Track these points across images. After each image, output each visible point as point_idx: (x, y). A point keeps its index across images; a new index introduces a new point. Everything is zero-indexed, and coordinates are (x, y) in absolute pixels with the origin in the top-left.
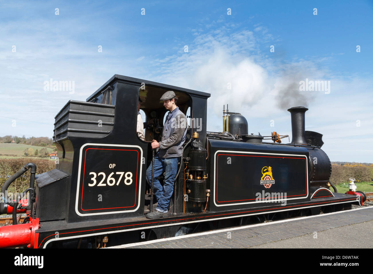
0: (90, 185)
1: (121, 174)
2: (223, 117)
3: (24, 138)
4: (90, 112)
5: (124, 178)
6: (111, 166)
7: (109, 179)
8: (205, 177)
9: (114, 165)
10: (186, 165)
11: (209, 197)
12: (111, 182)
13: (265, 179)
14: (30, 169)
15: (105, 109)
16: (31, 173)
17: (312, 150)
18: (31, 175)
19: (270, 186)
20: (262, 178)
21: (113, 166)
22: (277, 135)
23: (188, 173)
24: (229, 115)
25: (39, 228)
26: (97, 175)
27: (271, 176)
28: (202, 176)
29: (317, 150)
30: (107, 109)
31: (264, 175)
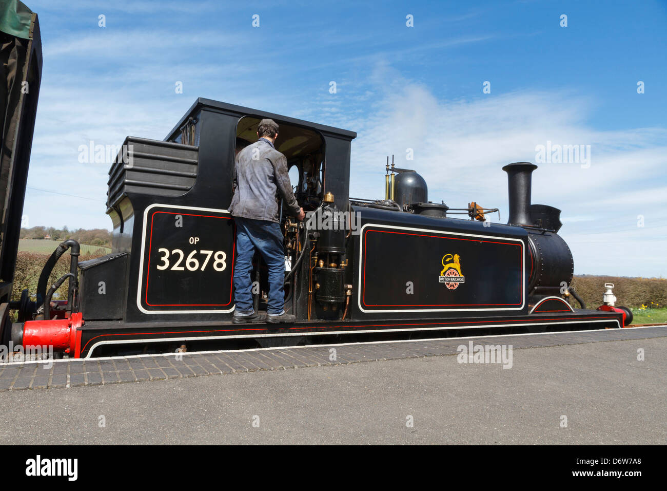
0: (159, 268)
1: (207, 254)
2: (386, 176)
3: (65, 231)
4: (159, 156)
5: (212, 260)
6: (192, 240)
7: (189, 260)
8: (343, 265)
9: (197, 239)
10: (313, 245)
11: (350, 297)
12: (192, 264)
13: (448, 274)
14: (70, 248)
15: (182, 151)
16: (72, 256)
17: (541, 235)
18: (72, 258)
19: (456, 287)
20: (442, 272)
21: (196, 241)
22: (477, 208)
23: (316, 257)
24: (396, 174)
25: (83, 325)
26: (171, 252)
27: (459, 270)
28: (338, 262)
29: (550, 236)
30: (186, 152)
31: (446, 267)
